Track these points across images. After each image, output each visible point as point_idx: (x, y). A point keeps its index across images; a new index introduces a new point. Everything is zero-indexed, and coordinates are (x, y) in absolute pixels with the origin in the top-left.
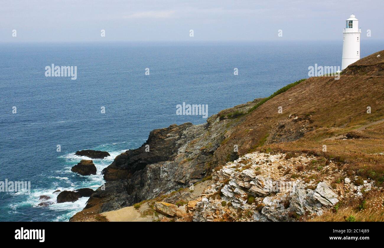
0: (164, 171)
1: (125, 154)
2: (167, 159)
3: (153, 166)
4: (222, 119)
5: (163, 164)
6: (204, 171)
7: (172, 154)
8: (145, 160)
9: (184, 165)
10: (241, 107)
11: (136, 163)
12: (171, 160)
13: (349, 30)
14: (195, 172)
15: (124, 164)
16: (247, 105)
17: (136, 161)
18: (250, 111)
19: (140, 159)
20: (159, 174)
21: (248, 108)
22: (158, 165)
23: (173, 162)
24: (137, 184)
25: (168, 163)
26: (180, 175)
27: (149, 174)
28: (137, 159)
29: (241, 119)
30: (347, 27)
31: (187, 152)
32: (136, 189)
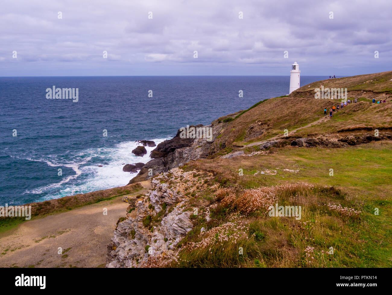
0: (186, 153)
1: (164, 143)
2: (187, 146)
3: (179, 150)
4: (220, 122)
5: (185, 149)
6: (208, 154)
7: (191, 143)
8: (175, 146)
9: (197, 149)
10: (231, 115)
11: (170, 148)
12: (190, 147)
13: (293, 71)
14: (202, 154)
15: (163, 148)
16: (235, 114)
17: (170, 147)
18: (237, 117)
19: (172, 146)
20: (183, 155)
21: (235, 116)
22: (182, 149)
23: (191, 148)
24: (170, 161)
25: (188, 148)
26: (194, 156)
27: (177, 154)
28: (170, 146)
29: (231, 122)
30: (292, 69)
31: (199, 142)
32: (169, 164)
